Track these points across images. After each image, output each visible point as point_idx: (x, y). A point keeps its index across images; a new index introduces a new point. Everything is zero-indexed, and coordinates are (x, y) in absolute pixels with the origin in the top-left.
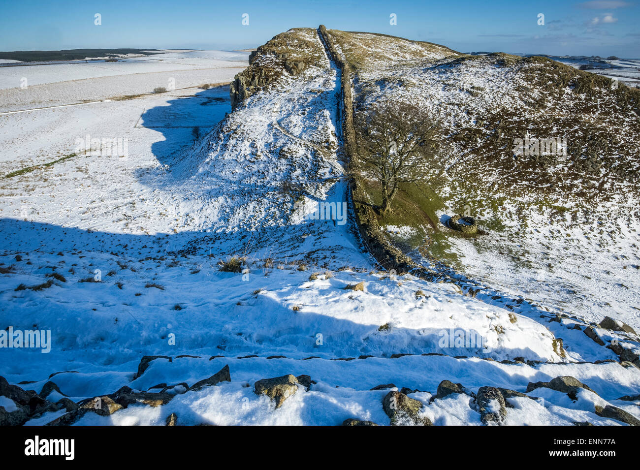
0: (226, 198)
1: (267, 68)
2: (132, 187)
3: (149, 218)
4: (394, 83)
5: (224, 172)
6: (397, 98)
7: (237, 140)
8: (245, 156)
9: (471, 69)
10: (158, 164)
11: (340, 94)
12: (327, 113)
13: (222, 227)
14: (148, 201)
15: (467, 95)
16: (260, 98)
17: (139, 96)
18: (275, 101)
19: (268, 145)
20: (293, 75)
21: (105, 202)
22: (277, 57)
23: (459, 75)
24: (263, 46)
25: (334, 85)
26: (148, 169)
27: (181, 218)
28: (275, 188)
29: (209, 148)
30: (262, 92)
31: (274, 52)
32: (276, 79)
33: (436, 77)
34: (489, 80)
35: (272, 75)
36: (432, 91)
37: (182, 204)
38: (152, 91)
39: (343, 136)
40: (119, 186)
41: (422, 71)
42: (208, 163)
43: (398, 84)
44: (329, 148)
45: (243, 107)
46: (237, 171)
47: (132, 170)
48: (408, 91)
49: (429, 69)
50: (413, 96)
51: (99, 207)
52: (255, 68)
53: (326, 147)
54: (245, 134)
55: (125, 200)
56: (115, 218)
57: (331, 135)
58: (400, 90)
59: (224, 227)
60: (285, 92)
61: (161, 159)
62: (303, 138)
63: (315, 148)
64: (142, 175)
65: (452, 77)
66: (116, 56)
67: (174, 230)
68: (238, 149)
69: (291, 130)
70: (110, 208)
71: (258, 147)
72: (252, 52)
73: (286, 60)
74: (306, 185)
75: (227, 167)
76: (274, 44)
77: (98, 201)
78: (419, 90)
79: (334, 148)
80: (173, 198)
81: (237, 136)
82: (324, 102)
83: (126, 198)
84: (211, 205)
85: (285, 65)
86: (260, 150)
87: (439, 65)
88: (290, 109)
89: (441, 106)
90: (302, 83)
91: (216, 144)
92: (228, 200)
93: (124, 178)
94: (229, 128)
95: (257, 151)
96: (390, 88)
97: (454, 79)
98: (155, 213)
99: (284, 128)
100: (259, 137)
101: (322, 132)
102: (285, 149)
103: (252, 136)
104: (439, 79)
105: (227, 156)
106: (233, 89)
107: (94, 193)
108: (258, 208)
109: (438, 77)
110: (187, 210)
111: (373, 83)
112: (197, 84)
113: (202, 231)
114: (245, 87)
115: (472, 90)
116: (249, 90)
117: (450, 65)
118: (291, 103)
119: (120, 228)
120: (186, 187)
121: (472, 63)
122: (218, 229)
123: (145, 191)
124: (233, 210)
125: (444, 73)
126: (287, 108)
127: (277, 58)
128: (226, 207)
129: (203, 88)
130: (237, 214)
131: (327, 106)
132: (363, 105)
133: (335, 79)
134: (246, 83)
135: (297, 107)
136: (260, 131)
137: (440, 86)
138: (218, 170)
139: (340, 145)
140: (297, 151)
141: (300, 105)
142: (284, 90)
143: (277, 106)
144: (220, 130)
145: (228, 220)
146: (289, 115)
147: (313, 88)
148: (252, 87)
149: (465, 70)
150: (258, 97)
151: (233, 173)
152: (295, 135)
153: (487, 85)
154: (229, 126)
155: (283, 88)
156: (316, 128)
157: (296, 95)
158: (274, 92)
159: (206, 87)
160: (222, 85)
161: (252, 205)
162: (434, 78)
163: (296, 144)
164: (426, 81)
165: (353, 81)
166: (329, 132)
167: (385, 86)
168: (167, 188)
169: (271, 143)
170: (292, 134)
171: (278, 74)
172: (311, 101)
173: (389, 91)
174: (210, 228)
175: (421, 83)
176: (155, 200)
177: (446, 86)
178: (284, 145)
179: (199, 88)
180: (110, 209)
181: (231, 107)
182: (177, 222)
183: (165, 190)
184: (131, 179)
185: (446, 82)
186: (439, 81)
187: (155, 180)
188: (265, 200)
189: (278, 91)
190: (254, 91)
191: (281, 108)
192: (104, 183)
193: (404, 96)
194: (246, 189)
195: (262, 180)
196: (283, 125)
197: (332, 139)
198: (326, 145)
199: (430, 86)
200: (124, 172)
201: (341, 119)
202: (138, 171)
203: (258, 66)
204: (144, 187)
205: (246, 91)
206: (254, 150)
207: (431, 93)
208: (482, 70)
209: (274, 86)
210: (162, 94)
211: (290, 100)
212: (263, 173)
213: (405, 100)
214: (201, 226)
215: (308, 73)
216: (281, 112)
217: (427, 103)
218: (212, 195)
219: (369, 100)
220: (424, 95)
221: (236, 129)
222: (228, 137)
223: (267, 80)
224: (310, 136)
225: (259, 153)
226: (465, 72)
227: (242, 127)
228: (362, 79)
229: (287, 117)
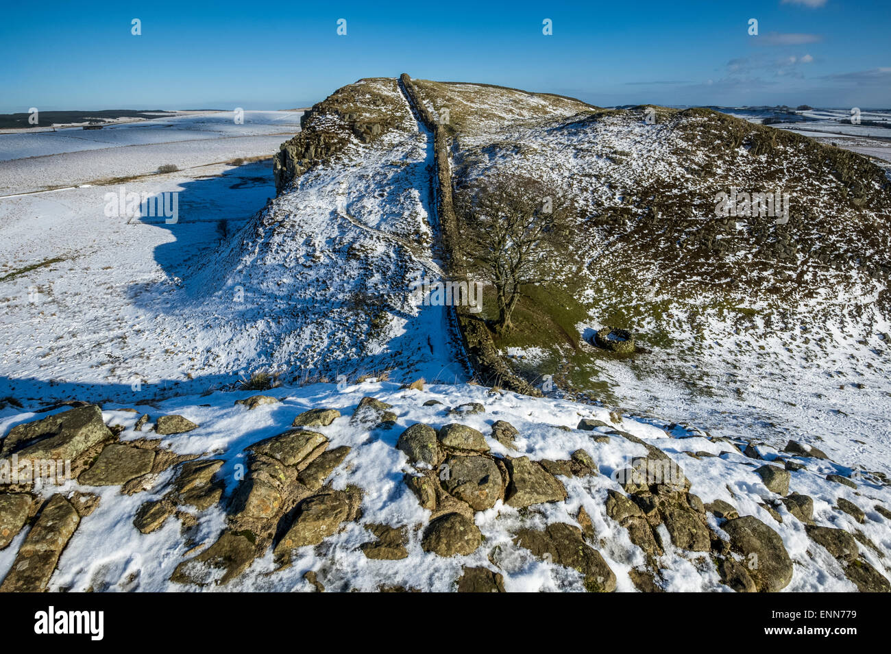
0: (268, 322)
1: (328, 133)
2: (122, 313)
3: (148, 358)
4: (507, 150)
5: (265, 284)
6: (513, 169)
7: (285, 236)
8: (297, 259)
9: (612, 128)
10: (164, 277)
11: (433, 167)
12: (415, 193)
13: (263, 365)
14: (147, 332)
15: (608, 163)
16: (318, 176)
17: (135, 178)
18: (340, 179)
19: (331, 241)
20: (365, 142)
21: (79, 338)
22: (342, 118)
23: (595, 136)
24: (321, 104)
25: (425, 155)
26: (148, 284)
27: (198, 356)
28: (343, 303)
29: (243, 250)
30: (320, 167)
31: (336, 112)
32: (340, 149)
33: (564, 140)
34: (636, 142)
35: (335, 144)
36: (560, 158)
37: (199, 335)
38: (156, 170)
39: (440, 225)
40: (101, 312)
41: (546, 133)
42: (240, 271)
43: (512, 151)
44: (420, 243)
45: (294, 189)
46: (285, 280)
47: (123, 287)
48: (528, 160)
49: (554, 130)
50: (534, 166)
51: (69, 346)
52: (309, 134)
53: (416, 241)
54: (297, 227)
55: (111, 332)
56: (95, 360)
57: (422, 224)
58: (516, 160)
59: (265, 365)
60: (354, 166)
61: (168, 269)
62: (383, 229)
63: (400, 243)
64: (139, 294)
65: (586, 139)
66: (100, 121)
67: (188, 375)
68: (286, 249)
69: (364, 219)
70: (87, 346)
71: (316, 245)
72: (306, 112)
73: (355, 121)
74: (389, 296)
75: (269, 275)
76: (337, 100)
77: (66, 336)
78: (542, 158)
79: (427, 242)
80: (186, 326)
81: (285, 230)
82: (411, 178)
83: (113, 330)
84: (245, 334)
85: (353, 129)
86: (318, 249)
87: (568, 124)
88: (362, 189)
89: (573, 179)
90: (379, 153)
91: (253, 242)
92: (272, 324)
93: (109, 301)
94: (272, 219)
95: (314, 250)
96: (503, 156)
97: (589, 142)
98: (158, 351)
99: (354, 216)
100: (317, 230)
101: (409, 220)
102: (357, 246)
103: (307, 229)
104: (569, 143)
105: (269, 260)
106: (278, 163)
107: (61, 324)
108: (317, 334)
109: (568, 141)
110: (207, 343)
111: (479, 151)
112: (224, 159)
113: (231, 374)
114: (296, 160)
115: (614, 156)
116: (301, 165)
117: (582, 124)
118: (364, 181)
119: (101, 376)
120: (207, 309)
121: (611, 119)
122: (256, 368)
123: (142, 318)
124: (279, 339)
125: (575, 134)
126: (358, 188)
127: (341, 120)
128: (268, 335)
129: (234, 164)
130: (286, 345)
131: (415, 184)
132: (466, 181)
133: (425, 146)
134: (297, 155)
135: (373, 186)
136: (319, 223)
137: (571, 152)
138: (256, 281)
139: (435, 237)
140: (374, 247)
141: (376, 184)
142: (354, 163)
143: (344, 186)
144: (258, 223)
145: (272, 355)
146: (361, 198)
147: (394, 160)
148: (307, 160)
149: (602, 129)
150: (315, 174)
151: (279, 285)
152: (370, 225)
153: (633, 149)
154: (272, 216)
155: (351, 160)
156: (400, 215)
157: (370, 170)
158: (338, 167)
159: (238, 162)
160: (262, 159)
161: (308, 331)
162: (562, 141)
163: (371, 238)
164: (552, 146)
165: (451, 149)
166: (419, 219)
167: (496, 154)
168: (177, 312)
169: (336, 238)
170: (365, 224)
171: (344, 142)
172: (393, 177)
173: (501, 161)
174: (243, 369)
175: (544, 149)
176: (158, 331)
177: (579, 153)
178: (355, 240)
179: (228, 164)
180: (86, 348)
181: (275, 189)
182: (192, 363)
183: (173, 315)
184: (120, 301)
185: (579, 147)
186: (569, 146)
187: (157, 301)
188: (328, 321)
189: (344, 165)
190: (310, 165)
191: (350, 188)
192: (77, 309)
193: (522, 167)
194: (299, 306)
195: (323, 292)
196: (352, 212)
197: (424, 228)
198: (416, 238)
199: (557, 153)
200: (110, 291)
201: (435, 201)
202: (131, 288)
203: (314, 132)
204: (141, 312)
205: (297, 166)
206: (310, 250)
207: (558, 161)
208: (626, 129)
209: (338, 159)
210: (171, 174)
211: (361, 177)
212: (324, 282)
213: (524, 172)
214: (230, 367)
215: (387, 139)
216: (349, 193)
217: (554, 176)
218: (247, 318)
219: (474, 174)
220: (549, 164)
221: (283, 221)
222: (271, 233)
223: (328, 149)
224: (392, 226)
225: (318, 254)
226: (603, 132)
227: (291, 217)
228: (464, 145)
229: (358, 201)
